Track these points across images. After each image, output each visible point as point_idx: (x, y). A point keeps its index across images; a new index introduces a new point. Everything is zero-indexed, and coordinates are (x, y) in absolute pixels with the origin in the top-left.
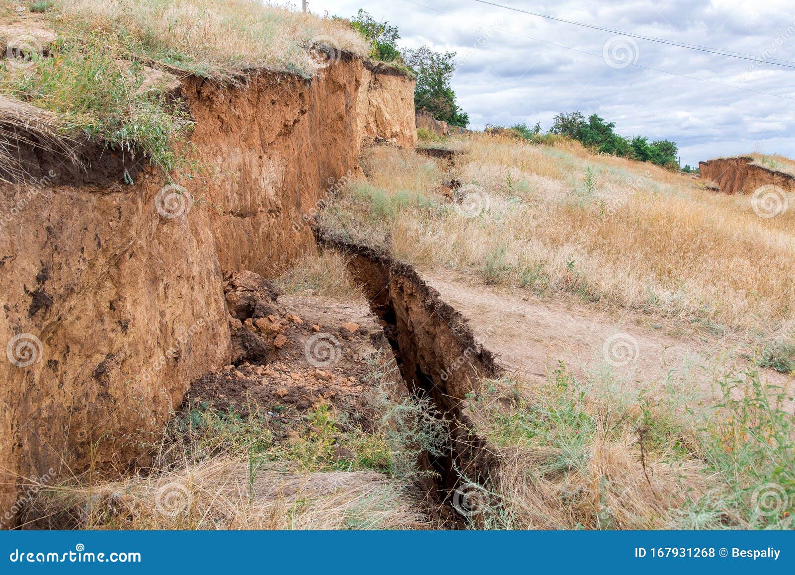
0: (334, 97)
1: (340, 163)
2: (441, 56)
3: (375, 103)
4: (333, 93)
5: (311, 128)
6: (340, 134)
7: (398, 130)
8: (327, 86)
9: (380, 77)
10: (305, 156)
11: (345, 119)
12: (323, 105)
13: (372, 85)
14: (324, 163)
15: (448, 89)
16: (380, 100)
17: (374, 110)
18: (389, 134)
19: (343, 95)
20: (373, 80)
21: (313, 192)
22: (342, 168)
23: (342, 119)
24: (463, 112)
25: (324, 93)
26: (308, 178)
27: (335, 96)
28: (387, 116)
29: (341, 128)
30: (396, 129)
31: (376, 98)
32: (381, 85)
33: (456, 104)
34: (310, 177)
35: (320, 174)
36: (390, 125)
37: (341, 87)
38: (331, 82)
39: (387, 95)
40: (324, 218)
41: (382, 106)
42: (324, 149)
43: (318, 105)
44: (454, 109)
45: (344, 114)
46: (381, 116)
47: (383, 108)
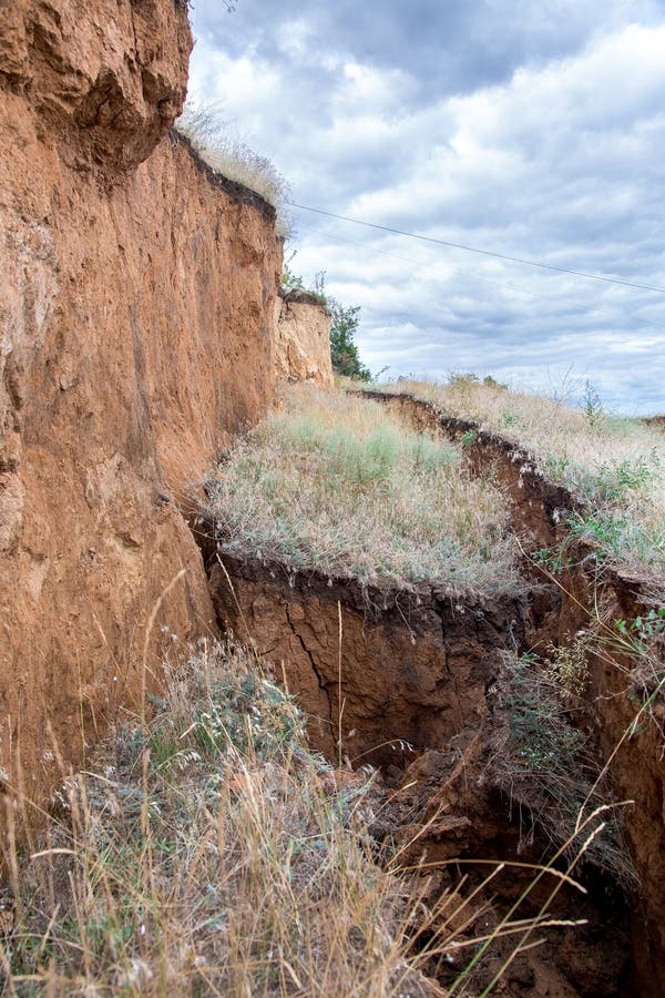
0: (243, 273)
1: (253, 388)
2: (345, 311)
3: (287, 336)
4: (243, 265)
5: (202, 314)
6: (254, 339)
7: (315, 371)
8: (232, 251)
9: (293, 306)
10: (186, 357)
11: (262, 313)
12: (225, 282)
13: (283, 315)
14: (225, 385)
15: (351, 345)
16: (293, 333)
17: (286, 345)
18: (304, 375)
19: (258, 273)
20: (285, 309)
21: (204, 432)
22: (257, 399)
23: (258, 313)
24: (366, 368)
25: (226, 262)
26: (193, 401)
27: (245, 270)
28: (302, 352)
29: (255, 328)
30: (313, 368)
31: (288, 330)
32: (294, 315)
33: (360, 360)
34: (198, 399)
35: (217, 402)
36: (306, 364)
37: (256, 258)
38: (238, 244)
39: (301, 328)
40: (226, 489)
41: (296, 339)
42: (226, 362)
43: (217, 279)
44: (357, 364)
45: (260, 304)
46: (295, 352)
47: (298, 343)
